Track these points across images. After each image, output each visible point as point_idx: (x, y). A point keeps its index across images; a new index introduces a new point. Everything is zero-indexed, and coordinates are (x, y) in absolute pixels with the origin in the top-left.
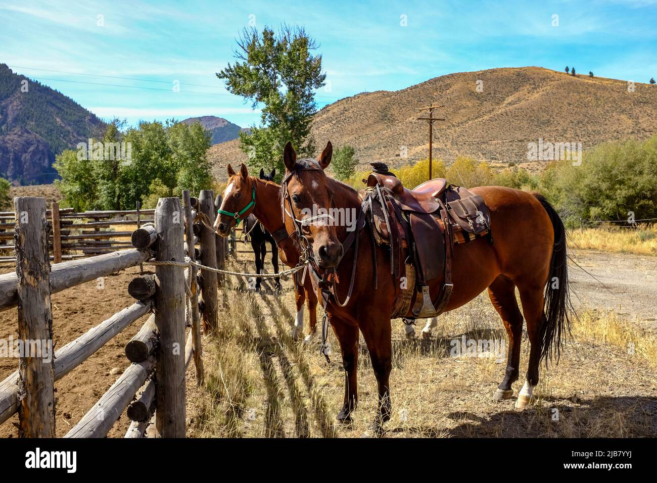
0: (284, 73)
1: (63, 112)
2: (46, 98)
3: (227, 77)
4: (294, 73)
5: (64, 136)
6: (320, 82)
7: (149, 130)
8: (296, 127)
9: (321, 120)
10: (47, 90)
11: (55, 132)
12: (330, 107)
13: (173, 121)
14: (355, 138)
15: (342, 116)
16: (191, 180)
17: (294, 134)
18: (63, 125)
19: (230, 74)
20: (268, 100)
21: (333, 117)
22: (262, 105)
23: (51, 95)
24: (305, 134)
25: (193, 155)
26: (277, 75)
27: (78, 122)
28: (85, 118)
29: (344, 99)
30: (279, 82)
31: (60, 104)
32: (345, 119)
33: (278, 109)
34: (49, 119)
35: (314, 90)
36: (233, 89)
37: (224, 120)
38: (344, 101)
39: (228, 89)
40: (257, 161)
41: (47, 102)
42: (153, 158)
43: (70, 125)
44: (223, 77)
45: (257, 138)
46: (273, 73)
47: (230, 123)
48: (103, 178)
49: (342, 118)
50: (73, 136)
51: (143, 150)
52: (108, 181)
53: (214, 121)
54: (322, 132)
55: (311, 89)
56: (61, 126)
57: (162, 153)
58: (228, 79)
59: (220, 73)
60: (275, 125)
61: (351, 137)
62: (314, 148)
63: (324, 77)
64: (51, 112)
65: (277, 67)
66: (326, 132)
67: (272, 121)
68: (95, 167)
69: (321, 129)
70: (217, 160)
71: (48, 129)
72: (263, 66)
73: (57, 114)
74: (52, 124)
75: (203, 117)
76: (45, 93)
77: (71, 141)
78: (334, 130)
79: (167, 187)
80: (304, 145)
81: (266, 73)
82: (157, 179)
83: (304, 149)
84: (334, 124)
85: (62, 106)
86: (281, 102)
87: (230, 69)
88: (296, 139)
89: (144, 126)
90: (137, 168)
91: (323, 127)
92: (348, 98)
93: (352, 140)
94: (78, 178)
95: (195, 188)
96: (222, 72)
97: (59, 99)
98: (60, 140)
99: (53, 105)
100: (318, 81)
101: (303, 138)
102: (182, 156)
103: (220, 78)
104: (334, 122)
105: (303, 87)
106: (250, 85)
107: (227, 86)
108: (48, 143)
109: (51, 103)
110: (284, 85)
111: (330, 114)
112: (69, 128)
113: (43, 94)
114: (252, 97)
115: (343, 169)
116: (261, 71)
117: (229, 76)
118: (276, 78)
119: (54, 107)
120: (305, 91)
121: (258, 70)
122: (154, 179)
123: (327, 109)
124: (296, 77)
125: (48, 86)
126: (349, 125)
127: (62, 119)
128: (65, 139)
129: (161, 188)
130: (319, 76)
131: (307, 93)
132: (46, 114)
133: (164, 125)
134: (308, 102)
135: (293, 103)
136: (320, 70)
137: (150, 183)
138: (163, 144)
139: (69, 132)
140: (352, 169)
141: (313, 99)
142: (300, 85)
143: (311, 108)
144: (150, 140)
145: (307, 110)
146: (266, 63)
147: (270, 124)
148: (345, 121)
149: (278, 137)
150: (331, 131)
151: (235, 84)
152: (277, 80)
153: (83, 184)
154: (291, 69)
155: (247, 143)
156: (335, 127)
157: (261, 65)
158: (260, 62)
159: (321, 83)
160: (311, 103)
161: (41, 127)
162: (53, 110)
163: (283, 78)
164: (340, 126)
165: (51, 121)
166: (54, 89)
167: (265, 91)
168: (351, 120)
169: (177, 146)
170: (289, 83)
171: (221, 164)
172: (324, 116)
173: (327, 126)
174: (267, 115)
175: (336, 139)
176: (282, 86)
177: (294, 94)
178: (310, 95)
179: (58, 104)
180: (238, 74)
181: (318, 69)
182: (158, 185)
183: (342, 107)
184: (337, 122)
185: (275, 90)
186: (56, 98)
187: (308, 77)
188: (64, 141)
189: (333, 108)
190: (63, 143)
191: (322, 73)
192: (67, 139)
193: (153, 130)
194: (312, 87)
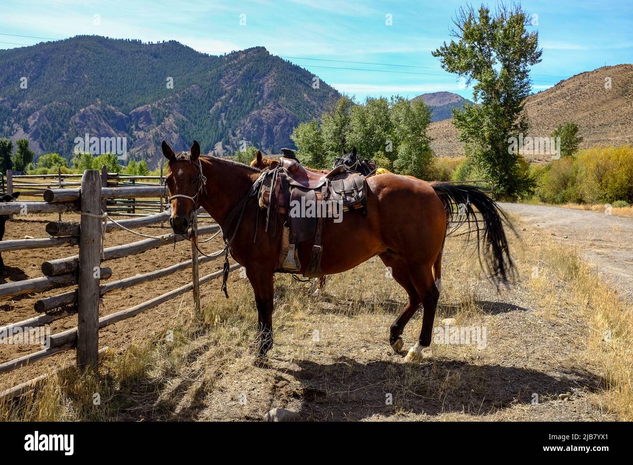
0: (499, 50)
1: (310, 89)
2: (296, 76)
3: (442, 55)
4: (510, 50)
5: (310, 110)
6: (536, 58)
7: (375, 106)
8: (509, 104)
9: (555, 96)
10: (297, 68)
11: (302, 107)
12: (565, 83)
13: (397, 98)
14: (590, 114)
15: (577, 91)
16: (410, 153)
17: (506, 110)
18: (309, 100)
19: (444, 53)
20: (481, 78)
21: (567, 93)
22: (475, 82)
23: (300, 73)
24: (518, 111)
25: (413, 129)
26: (492, 52)
27: (323, 97)
28: (328, 94)
29: (582, 74)
30: (494, 59)
31: (307, 81)
32: (580, 95)
33: (490, 86)
34: (297, 95)
35: (529, 67)
36: (449, 67)
37: (457, 96)
38: (581, 76)
39: (443, 67)
40: (468, 137)
41: (297, 79)
42: (377, 132)
43: (315, 100)
44: (439, 55)
45: (470, 114)
46: (488, 50)
47: (463, 98)
48: (332, 149)
49: (577, 94)
50: (318, 110)
51: (368, 125)
52: (336, 152)
53: (448, 97)
54: (555, 109)
55: (526, 66)
56: (307, 101)
57: (386, 127)
58: (443, 58)
59: (436, 51)
60: (487, 102)
61: (585, 114)
62: (526, 125)
63: (540, 54)
64: (300, 89)
65: (493, 45)
66: (558, 109)
67: (485, 98)
68: (326, 140)
69: (553, 105)
70: (447, 135)
71: (296, 103)
72: (479, 44)
73: (305, 90)
74: (299, 99)
75: (437, 93)
76: (295, 71)
77: (316, 114)
78: (568, 106)
79: (389, 159)
80: (517, 122)
81: (481, 50)
82: (379, 152)
83: (516, 126)
84: (568, 100)
85: (309, 83)
86: (494, 79)
87: (446, 47)
88: (508, 116)
89: (371, 101)
90: (361, 141)
91: (555, 103)
92: (585, 73)
93: (586, 117)
94: (311, 149)
95: (415, 162)
96: (438, 51)
97: (307, 77)
98: (306, 113)
99: (302, 82)
100: (534, 58)
101: (516, 115)
102: (403, 130)
103: (435, 56)
104: (568, 98)
105: (518, 64)
106: (463, 63)
107: (443, 64)
108: (296, 117)
109: (299, 80)
110: (499, 62)
111: (565, 90)
112: (315, 103)
113: (294, 73)
114: (466, 74)
115: (565, 147)
116: (476, 49)
117: (444, 54)
118: (491, 55)
119: (302, 84)
120: (519, 68)
121: (473, 48)
122: (377, 152)
123: (562, 85)
124: (511, 54)
125: (298, 65)
126: (585, 101)
127: (309, 95)
128: (311, 113)
129: (383, 160)
130: (535, 52)
131: (521, 69)
132: (295, 91)
133: (390, 101)
134: (522, 79)
135: (507, 79)
136: (536, 47)
137: (373, 155)
138: (387, 119)
139: (314, 107)
140: (575, 147)
141: (528, 76)
142: (515, 62)
143: (525, 85)
144: (375, 115)
145: (521, 87)
146: (481, 40)
147: (483, 101)
148: (580, 97)
149: (489, 113)
150: (565, 107)
151: (450, 62)
152: (491, 57)
153: (315, 155)
154: (506, 46)
155: (460, 120)
156: (569, 103)
157: (476, 43)
158: (475, 40)
159: (537, 60)
160: (525, 80)
161: (291, 102)
162: (301, 87)
163: (498, 55)
164: (574, 102)
165: (299, 96)
166: (302, 67)
167: (479, 67)
168: (587, 96)
169: (399, 121)
170: (504, 60)
171: (450, 139)
172: (558, 92)
173: (560, 102)
174: (478, 92)
175: (569, 115)
176: (496, 63)
177: (509, 71)
178: (524, 72)
179: (305, 81)
180: (453, 52)
181: (535, 46)
182: (380, 158)
183: (578, 83)
184: (571, 97)
185: (489, 67)
186: (304, 76)
187: (523, 54)
188: (310, 115)
189: (568, 84)
190: (309, 116)
191: (537, 50)
192: (312, 113)
193: (379, 105)
194: (527, 64)
